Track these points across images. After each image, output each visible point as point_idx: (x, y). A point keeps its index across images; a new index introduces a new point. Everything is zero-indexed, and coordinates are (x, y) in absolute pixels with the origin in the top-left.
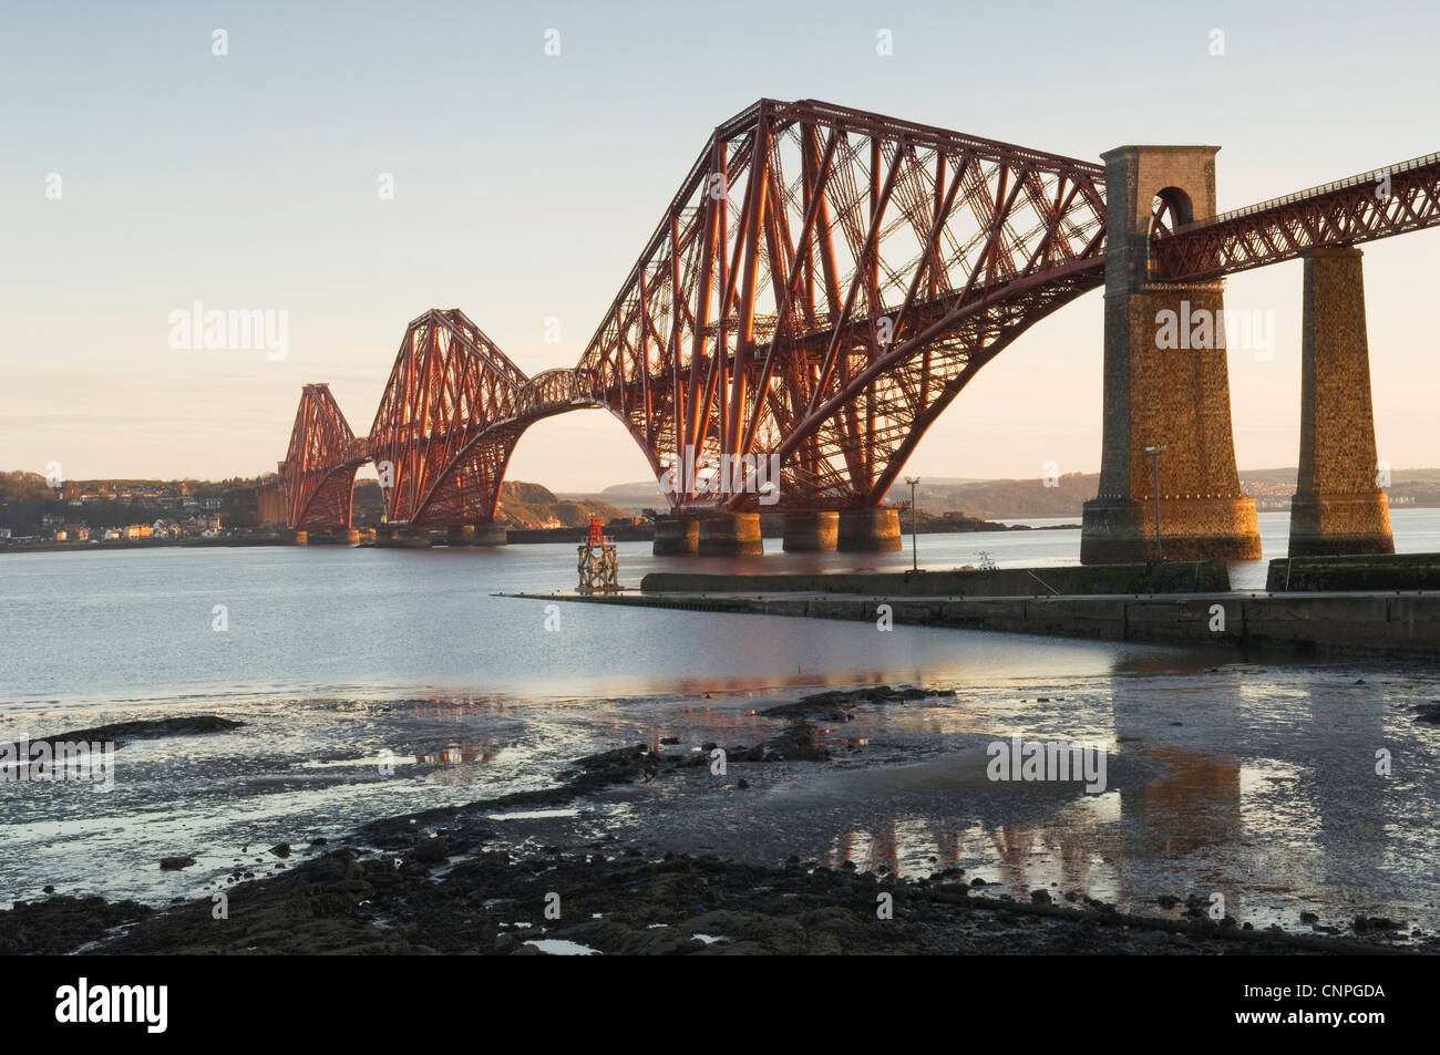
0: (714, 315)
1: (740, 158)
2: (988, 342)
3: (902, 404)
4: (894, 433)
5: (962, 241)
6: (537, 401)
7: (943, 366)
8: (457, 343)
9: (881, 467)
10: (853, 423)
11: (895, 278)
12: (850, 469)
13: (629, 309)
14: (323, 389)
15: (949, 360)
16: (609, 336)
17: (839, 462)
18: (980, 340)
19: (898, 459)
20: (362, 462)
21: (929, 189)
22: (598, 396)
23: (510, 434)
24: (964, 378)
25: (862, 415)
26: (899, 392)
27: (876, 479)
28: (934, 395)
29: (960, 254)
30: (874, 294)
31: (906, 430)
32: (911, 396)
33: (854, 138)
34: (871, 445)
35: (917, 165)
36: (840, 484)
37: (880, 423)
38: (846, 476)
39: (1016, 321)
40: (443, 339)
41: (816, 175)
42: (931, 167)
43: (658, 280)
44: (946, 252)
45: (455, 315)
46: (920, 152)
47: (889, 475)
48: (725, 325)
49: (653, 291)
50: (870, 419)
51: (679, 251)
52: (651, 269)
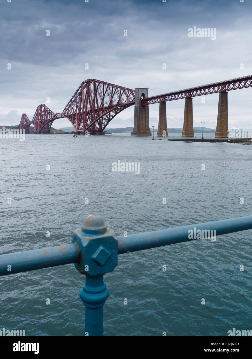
0: (82, 106)
1: (85, 86)
2: (118, 111)
3: (107, 119)
4: (105, 122)
5: (115, 99)
6: (56, 117)
7: (112, 114)
8: (45, 109)
9: (103, 127)
10: (100, 121)
11: (106, 103)
12: (99, 127)
13: (70, 105)
14: (25, 114)
15: (113, 113)
16: (67, 109)
17: (98, 126)
18: (117, 111)
19: (106, 126)
20: (31, 124)
21: (111, 92)
22: (65, 116)
23: (52, 121)
24: (115, 116)
25: (101, 120)
26: (106, 117)
27: (103, 128)
28: (111, 118)
29: (115, 100)
30: (103, 105)
31: (107, 122)
32: (108, 118)
33: (101, 84)
34: (102, 124)
35: (110, 89)
36: (98, 129)
37: (103, 121)
38: (99, 128)
39: (122, 109)
40: (43, 108)
41: (96, 89)
42: (111, 89)
43: (74, 102)
44: (113, 99)
45: (44, 105)
46: (110, 87)
47: (104, 128)
48: (83, 108)
49: (73, 102)
50: (102, 121)
51: (77, 97)
52: (73, 100)
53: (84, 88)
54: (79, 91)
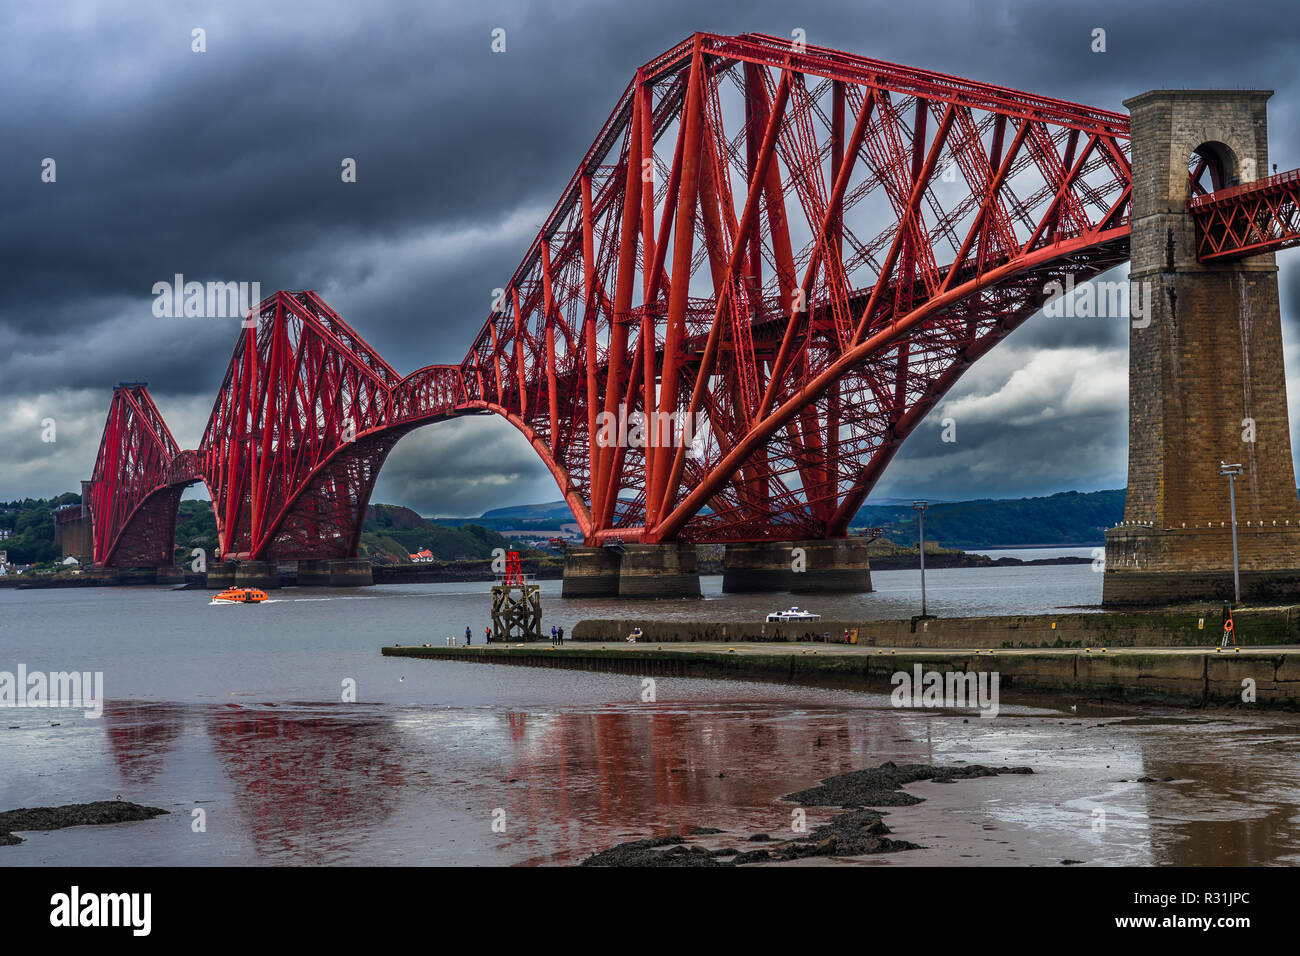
0: (638, 300)
1: (671, 107)
2: (982, 332)
3: (872, 408)
4: (863, 445)
5: (949, 208)
6: (410, 407)
7: (923, 363)
8: (309, 334)
9: (845, 486)
10: (811, 430)
11: (865, 254)
12: (806, 489)
13: (530, 291)
14: (140, 390)
15: (932, 355)
17: (792, 480)
18: (971, 331)
19: (867, 478)
20: (191, 482)
21: (907, 143)
22: (490, 397)
23: (378, 445)
24: (951, 376)
25: (822, 422)
26: (869, 395)
27: (840, 500)
28: (913, 398)
29: (946, 224)
30: (838, 273)
31: (878, 441)
32: (883, 399)
33: (813, 81)
34: (834, 458)
35: (891, 114)
36: (795, 508)
37: (845, 432)
38: (803, 498)
39: (1016, 307)
40: (294, 330)
41: (763, 127)
42: (909, 117)
43: (566, 256)
44: (929, 221)
46: (897, 98)
47: (856, 497)
48: (653, 311)
49: (560, 267)
50: (833, 430)
51: (593, 218)
52: (558, 243)
53: (657, 126)
54: (613, 158)
